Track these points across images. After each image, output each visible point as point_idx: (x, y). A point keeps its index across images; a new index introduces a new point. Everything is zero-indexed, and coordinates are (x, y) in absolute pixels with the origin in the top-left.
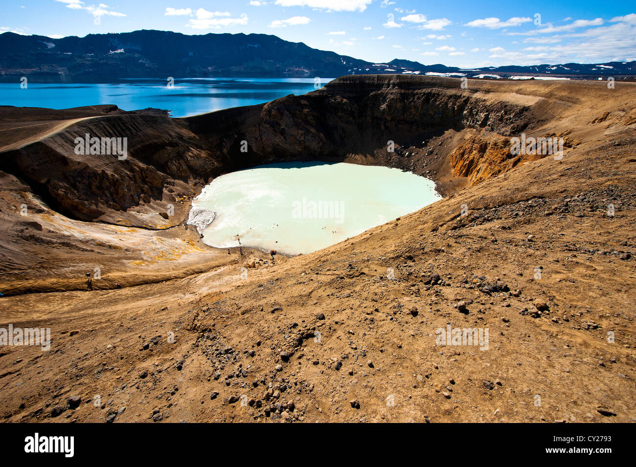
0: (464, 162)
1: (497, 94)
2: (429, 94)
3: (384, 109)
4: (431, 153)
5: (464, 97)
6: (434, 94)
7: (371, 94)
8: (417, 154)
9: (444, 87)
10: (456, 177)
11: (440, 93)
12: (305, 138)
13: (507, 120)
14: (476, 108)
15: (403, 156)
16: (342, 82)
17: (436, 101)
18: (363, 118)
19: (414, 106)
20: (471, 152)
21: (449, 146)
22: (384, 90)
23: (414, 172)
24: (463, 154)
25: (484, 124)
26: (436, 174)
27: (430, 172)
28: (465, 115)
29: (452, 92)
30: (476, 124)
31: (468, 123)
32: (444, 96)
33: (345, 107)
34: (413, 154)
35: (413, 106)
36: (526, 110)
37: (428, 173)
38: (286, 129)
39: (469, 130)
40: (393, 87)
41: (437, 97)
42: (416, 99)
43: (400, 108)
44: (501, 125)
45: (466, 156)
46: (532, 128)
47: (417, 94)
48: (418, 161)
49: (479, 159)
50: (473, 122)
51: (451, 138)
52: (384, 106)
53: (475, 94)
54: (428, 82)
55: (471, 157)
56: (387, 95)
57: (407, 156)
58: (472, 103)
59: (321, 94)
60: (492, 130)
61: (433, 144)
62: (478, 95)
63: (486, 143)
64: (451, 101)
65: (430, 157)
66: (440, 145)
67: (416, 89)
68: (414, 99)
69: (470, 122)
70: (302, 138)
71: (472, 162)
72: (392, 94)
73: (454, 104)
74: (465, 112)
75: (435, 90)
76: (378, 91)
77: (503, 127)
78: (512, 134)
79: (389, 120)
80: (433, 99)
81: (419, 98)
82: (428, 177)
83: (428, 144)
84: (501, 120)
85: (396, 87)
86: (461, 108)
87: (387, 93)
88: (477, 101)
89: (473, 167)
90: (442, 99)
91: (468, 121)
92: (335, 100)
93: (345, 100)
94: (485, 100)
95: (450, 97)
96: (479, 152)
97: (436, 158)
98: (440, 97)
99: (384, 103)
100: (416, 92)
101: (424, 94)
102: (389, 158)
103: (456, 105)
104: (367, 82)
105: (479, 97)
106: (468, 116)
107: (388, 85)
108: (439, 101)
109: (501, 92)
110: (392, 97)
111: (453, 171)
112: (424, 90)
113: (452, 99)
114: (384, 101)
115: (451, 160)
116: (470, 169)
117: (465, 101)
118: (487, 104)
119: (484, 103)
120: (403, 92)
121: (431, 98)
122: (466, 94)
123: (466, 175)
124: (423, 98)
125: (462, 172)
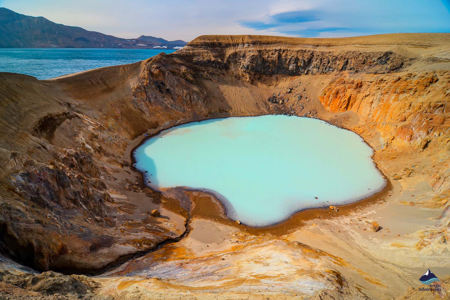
0: (341, 100)
1: (340, 47)
4: (301, 98)
5: (309, 51)
8: (289, 100)
10: (336, 113)
11: (289, 50)
13: (371, 63)
14: (325, 59)
15: (278, 103)
19: (272, 61)
20: (345, 90)
22: (241, 48)
23: (297, 115)
24: (337, 93)
26: (316, 113)
27: (311, 112)
28: (316, 64)
29: (298, 48)
30: (329, 70)
31: (320, 71)
32: (293, 52)
34: (286, 101)
36: (391, 54)
37: (310, 114)
38: (172, 89)
39: (323, 76)
40: (249, 46)
41: (287, 53)
42: (271, 55)
43: (261, 63)
45: (341, 95)
48: (293, 105)
49: (356, 95)
50: (326, 69)
53: (318, 49)
55: (348, 95)
56: (245, 53)
57: (282, 103)
58: (319, 56)
60: (357, 72)
61: (297, 91)
62: (320, 50)
63: (362, 82)
65: (302, 101)
66: (305, 90)
67: (268, 47)
68: (269, 55)
70: (188, 98)
71: (350, 98)
72: (250, 51)
73: (304, 57)
76: (236, 50)
77: (368, 69)
78: (391, 71)
81: (273, 54)
82: (312, 117)
85: (252, 46)
86: (311, 60)
87: (245, 51)
88: (323, 53)
94: (330, 53)
95: (298, 52)
96: (355, 89)
98: (290, 53)
99: (246, 60)
101: (276, 50)
102: (268, 107)
104: (223, 41)
105: (322, 51)
107: (243, 44)
109: (342, 45)
110: (251, 54)
112: (274, 48)
113: (300, 54)
115: (322, 101)
116: (350, 104)
117: (311, 54)
118: (335, 55)
119: (331, 54)
120: (259, 50)
121: (282, 54)
122: (310, 48)
123: (346, 109)
124: (277, 54)
125: (341, 107)
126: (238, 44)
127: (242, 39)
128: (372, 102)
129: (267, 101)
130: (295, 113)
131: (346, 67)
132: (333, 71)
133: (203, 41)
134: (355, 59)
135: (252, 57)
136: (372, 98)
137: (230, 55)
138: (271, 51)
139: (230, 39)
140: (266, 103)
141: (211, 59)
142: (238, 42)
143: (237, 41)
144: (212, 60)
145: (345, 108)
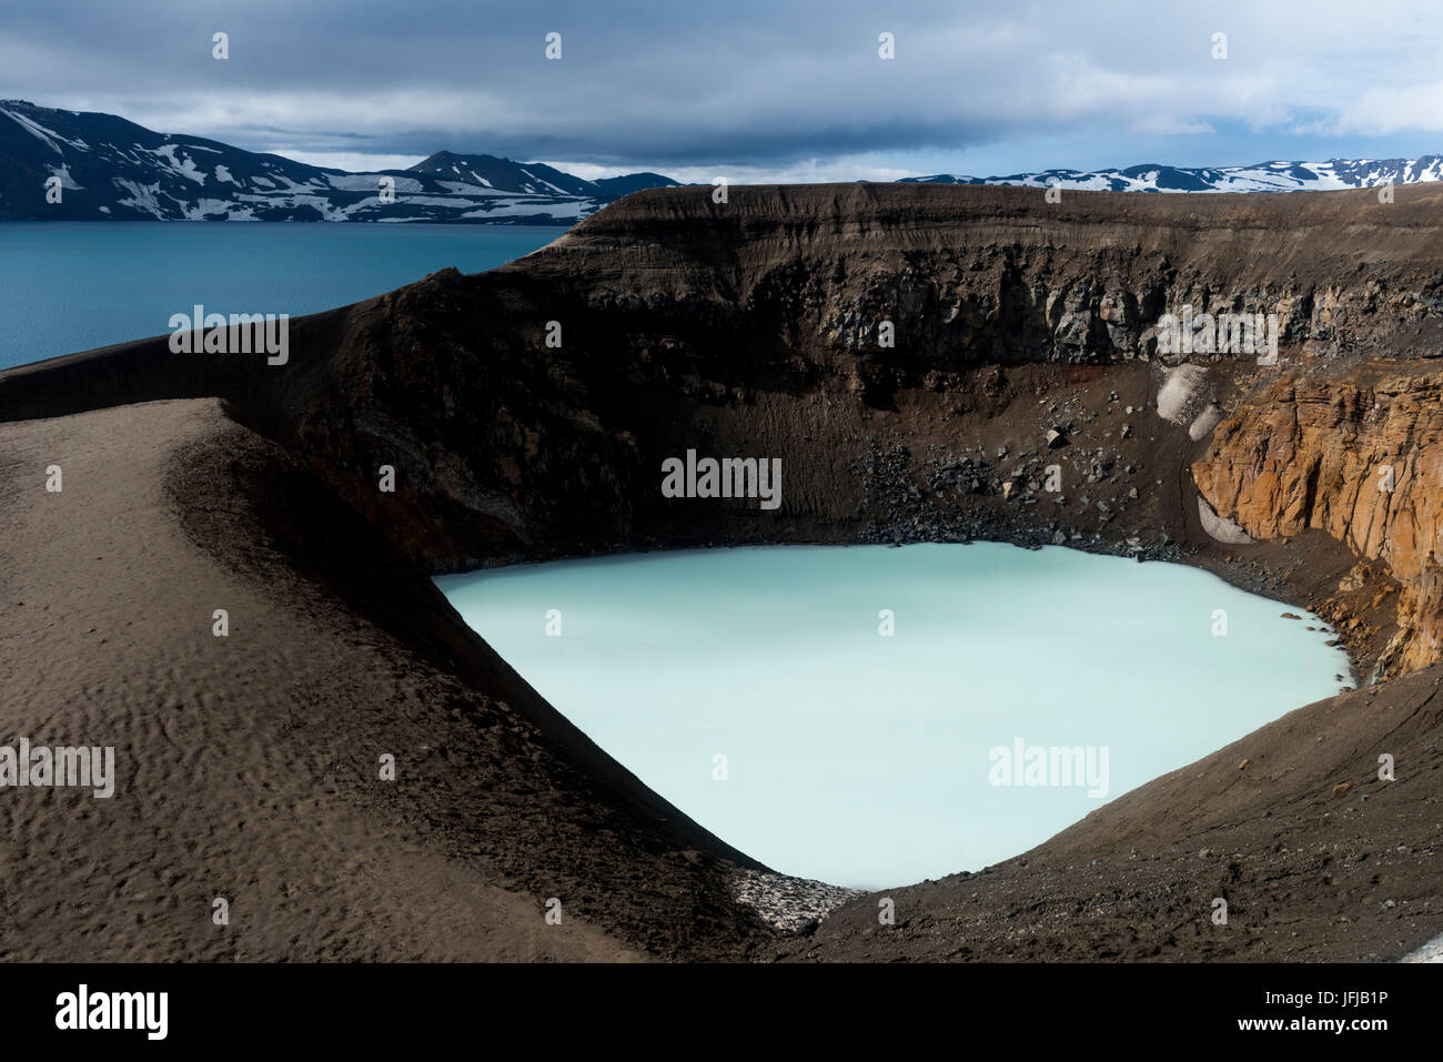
0: (1281, 479)
2: (1016, 249)
4: (1106, 469)
5: (1155, 253)
20: (1294, 434)
45: (1282, 455)
49: (1342, 455)
55: (1308, 454)
57: (1014, 495)
61: (1094, 438)
63: (1359, 394)
66: (1128, 435)
72: (865, 257)
83: (1072, 438)
86: (1159, 296)
89: (1327, 486)
95: (1102, 257)
96: (1337, 427)
101: (996, 251)
110: (874, 269)
116: (1319, 497)
120: (910, 248)
121: (1027, 266)
123: (1302, 521)
124: (999, 267)
125: (1282, 513)
126: (812, 227)
127: (836, 202)
131: (1303, 328)
133: (641, 214)
134: (1338, 289)
135: (873, 283)
137: (768, 277)
141: (671, 295)
142: (812, 213)
143: (808, 211)
144: (678, 298)
145: (1297, 517)
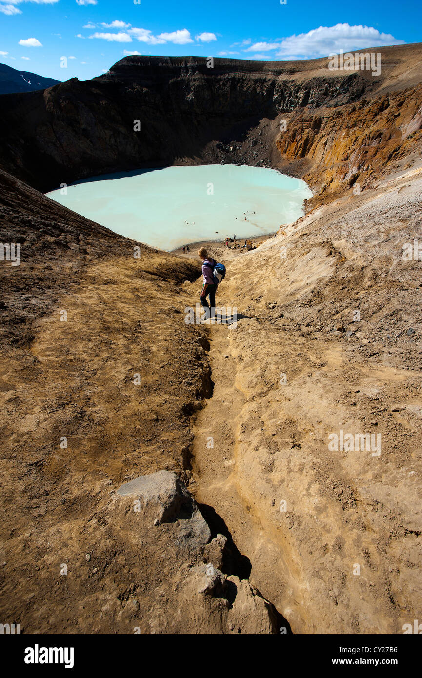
0: (297, 144)
1: (304, 73)
2: (233, 79)
3: (192, 99)
4: (255, 143)
5: (270, 80)
6: (239, 79)
7: (170, 81)
8: (241, 147)
9: (246, 70)
10: (291, 161)
11: (244, 78)
12: (116, 141)
13: (333, 92)
14: (286, 90)
15: (228, 151)
16: (131, 64)
17: (242, 87)
18: (171, 113)
19: (223, 94)
20: (302, 131)
21: (270, 133)
22: (183, 76)
23: (248, 164)
24: (294, 136)
25: (305, 103)
26: (270, 162)
27: (264, 161)
28: (276, 99)
29: (256, 76)
30: (290, 107)
31: (281, 108)
32: (249, 81)
33: (147, 98)
34: (237, 147)
35: (221, 95)
36: (355, 78)
37: (263, 162)
38: (89, 128)
39: (283, 115)
40: (194, 72)
41: (243, 83)
42: (221, 86)
43: (209, 97)
44: (328, 99)
45: (299, 137)
46: (371, 91)
47: (221, 80)
48: (246, 153)
49: (314, 136)
50: (287, 105)
51: (267, 125)
52: (190, 96)
53: (280, 77)
54: (228, 65)
55: (305, 136)
56: (189, 83)
57: (233, 151)
58: (280, 86)
59: (111, 81)
60: (318, 106)
61: (252, 135)
62: (282, 77)
63: (320, 118)
64: (258, 86)
65: (257, 147)
66: (261, 134)
67: (218, 75)
68: (220, 86)
69: (283, 106)
70: (113, 142)
71: (307, 140)
72: (194, 80)
73: (262, 89)
74: (275, 97)
75: (238, 75)
76: (177, 77)
77: (330, 100)
78: (351, 101)
79: (199, 113)
80: (239, 85)
81: (224, 85)
82: (264, 166)
83: (247, 135)
84: (326, 94)
85: (197, 72)
86: (270, 92)
87: (188, 79)
88: (285, 83)
89: (309, 145)
90: (248, 84)
91: (280, 106)
92: (133, 89)
93: (145, 90)
94: (293, 81)
95: (256, 81)
96: (313, 129)
97: (264, 147)
98: (246, 82)
99: (189, 93)
100: (219, 77)
101: (229, 79)
102: (216, 155)
103: (264, 90)
104: (160, 65)
105: (285, 79)
106: (280, 100)
107: (187, 69)
108: (246, 87)
109: (307, 70)
110: (197, 84)
111: (285, 156)
112: (227, 76)
113: (258, 84)
114: (188, 90)
115: (279, 147)
116: (307, 148)
117: (271, 84)
118: (298, 83)
119: (293, 84)
120: (206, 77)
121: (236, 84)
122: (270, 76)
124: (229, 84)
125: (297, 153)
126: (180, 70)
127: (185, 62)
128: (326, 144)
129: (215, 147)
130: (246, 162)
131: (307, 101)
132: (295, 107)
135: (197, 89)
136: (327, 137)
138: (222, 80)
139: (169, 62)
140: (213, 150)
143: (178, 65)
145: (301, 155)
